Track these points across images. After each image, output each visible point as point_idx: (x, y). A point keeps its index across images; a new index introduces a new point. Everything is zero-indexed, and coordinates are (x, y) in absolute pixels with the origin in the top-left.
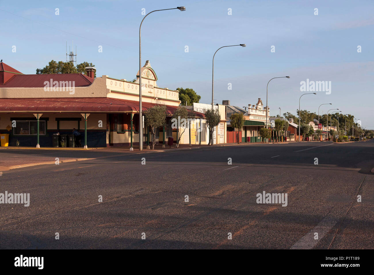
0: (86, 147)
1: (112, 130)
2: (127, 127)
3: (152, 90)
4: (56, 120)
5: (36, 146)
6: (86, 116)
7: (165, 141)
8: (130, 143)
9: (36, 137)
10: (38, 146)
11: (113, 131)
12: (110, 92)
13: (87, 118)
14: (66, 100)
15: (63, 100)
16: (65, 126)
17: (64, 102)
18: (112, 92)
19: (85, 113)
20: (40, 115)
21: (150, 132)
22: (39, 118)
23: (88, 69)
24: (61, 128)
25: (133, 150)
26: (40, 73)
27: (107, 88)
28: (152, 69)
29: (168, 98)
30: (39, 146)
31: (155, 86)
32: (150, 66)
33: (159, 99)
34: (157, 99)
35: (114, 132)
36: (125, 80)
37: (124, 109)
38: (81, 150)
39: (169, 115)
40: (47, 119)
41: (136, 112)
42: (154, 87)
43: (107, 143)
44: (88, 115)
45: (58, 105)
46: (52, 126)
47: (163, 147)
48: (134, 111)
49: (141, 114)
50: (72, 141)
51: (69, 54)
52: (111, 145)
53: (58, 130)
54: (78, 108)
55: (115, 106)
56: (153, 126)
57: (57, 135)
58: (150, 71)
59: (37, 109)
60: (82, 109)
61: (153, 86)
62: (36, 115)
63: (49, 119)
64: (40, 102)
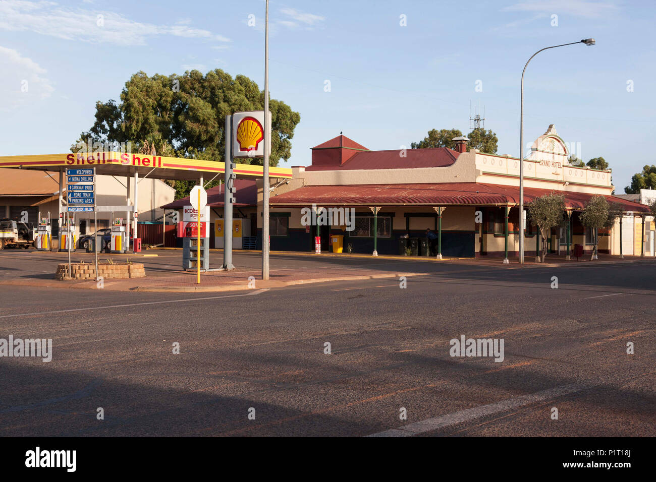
0: (440, 257)
1: (485, 232)
2: (513, 227)
3: (559, 171)
4: (405, 217)
5: (372, 254)
6: (440, 211)
7: (583, 251)
8: (517, 252)
9: (373, 240)
10: (375, 254)
11: (487, 233)
12: (481, 173)
13: (441, 213)
14: (417, 187)
15: (413, 187)
16: (417, 225)
17: (412, 191)
18: (484, 174)
19: (439, 206)
20: (378, 209)
21: (556, 236)
22: (377, 213)
23: (457, 141)
24: (413, 227)
25: (508, 263)
26: (416, 148)
27: (477, 168)
28: (559, 138)
29: (589, 183)
30: (377, 253)
31: (565, 164)
32: (556, 133)
33: (571, 184)
34: (567, 183)
35: (488, 235)
36: (509, 156)
37: (496, 200)
38: (432, 261)
39: (579, 209)
40: (393, 215)
41: (514, 204)
42: (563, 166)
43: (476, 251)
44: (443, 209)
45: (404, 194)
46: (399, 224)
47: (566, 259)
48: (509, 204)
49: (522, 208)
50: (426, 247)
51: (474, 119)
52: (484, 253)
53: (408, 231)
54: (429, 199)
55: (484, 195)
56: (541, 226)
57: (406, 237)
58: (555, 140)
59: (374, 200)
60: (435, 199)
61: (562, 164)
62: (372, 209)
63: (396, 215)
64: (383, 190)
